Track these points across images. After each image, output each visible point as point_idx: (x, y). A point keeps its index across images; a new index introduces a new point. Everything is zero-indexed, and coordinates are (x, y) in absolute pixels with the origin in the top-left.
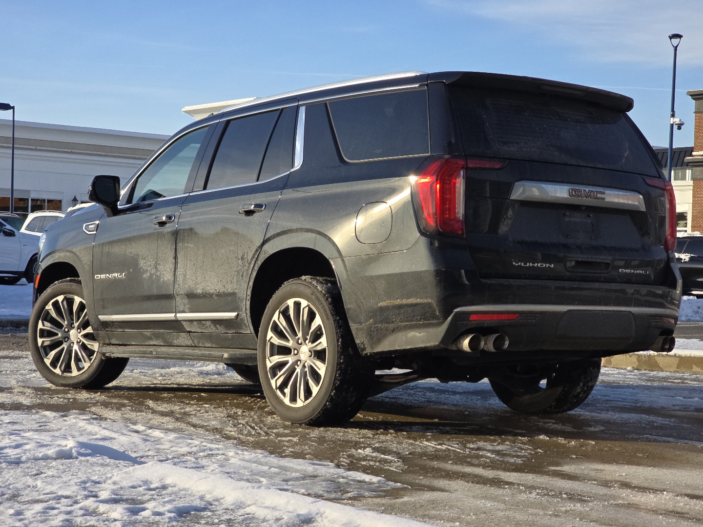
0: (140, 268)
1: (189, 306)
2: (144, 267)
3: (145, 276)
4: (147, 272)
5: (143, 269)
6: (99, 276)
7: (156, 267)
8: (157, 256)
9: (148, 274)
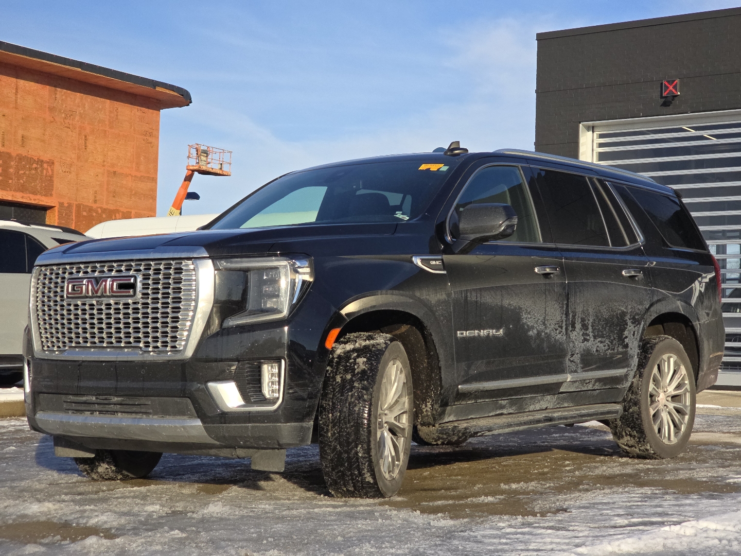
0: (524, 324)
1: (581, 365)
2: (529, 323)
3: (531, 333)
4: (533, 329)
5: (528, 326)
6: (464, 332)
7: (544, 324)
8: (546, 311)
9: (535, 331)
